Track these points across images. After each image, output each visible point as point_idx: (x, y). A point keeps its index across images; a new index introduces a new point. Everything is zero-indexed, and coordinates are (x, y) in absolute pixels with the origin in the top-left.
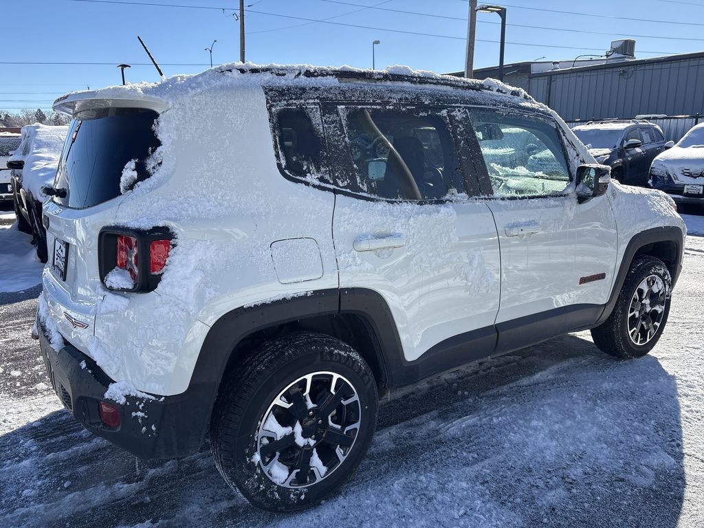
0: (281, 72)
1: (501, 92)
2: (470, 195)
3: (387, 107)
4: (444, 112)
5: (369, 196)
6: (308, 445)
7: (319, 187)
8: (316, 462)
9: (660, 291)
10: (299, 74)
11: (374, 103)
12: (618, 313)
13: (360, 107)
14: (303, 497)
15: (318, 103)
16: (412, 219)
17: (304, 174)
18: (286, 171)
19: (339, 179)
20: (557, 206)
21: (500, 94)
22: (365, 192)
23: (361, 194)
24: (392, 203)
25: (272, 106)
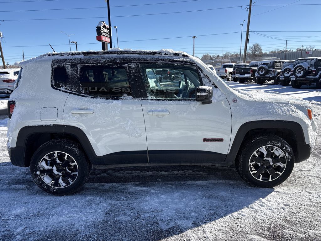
0: (62, 55)
1: (167, 54)
2: (134, 97)
3: (98, 64)
4: (126, 65)
5: (85, 95)
6: (59, 175)
7: (64, 92)
8: (60, 181)
9: (280, 155)
10: (69, 55)
11: (93, 63)
12: (241, 161)
13: (86, 65)
14: (55, 191)
15: (70, 64)
16: (99, 104)
17: (60, 87)
18: (54, 86)
19: (73, 89)
20: (185, 104)
21: (167, 55)
22: (83, 94)
23: (81, 94)
24: (93, 98)
25: (53, 66)
